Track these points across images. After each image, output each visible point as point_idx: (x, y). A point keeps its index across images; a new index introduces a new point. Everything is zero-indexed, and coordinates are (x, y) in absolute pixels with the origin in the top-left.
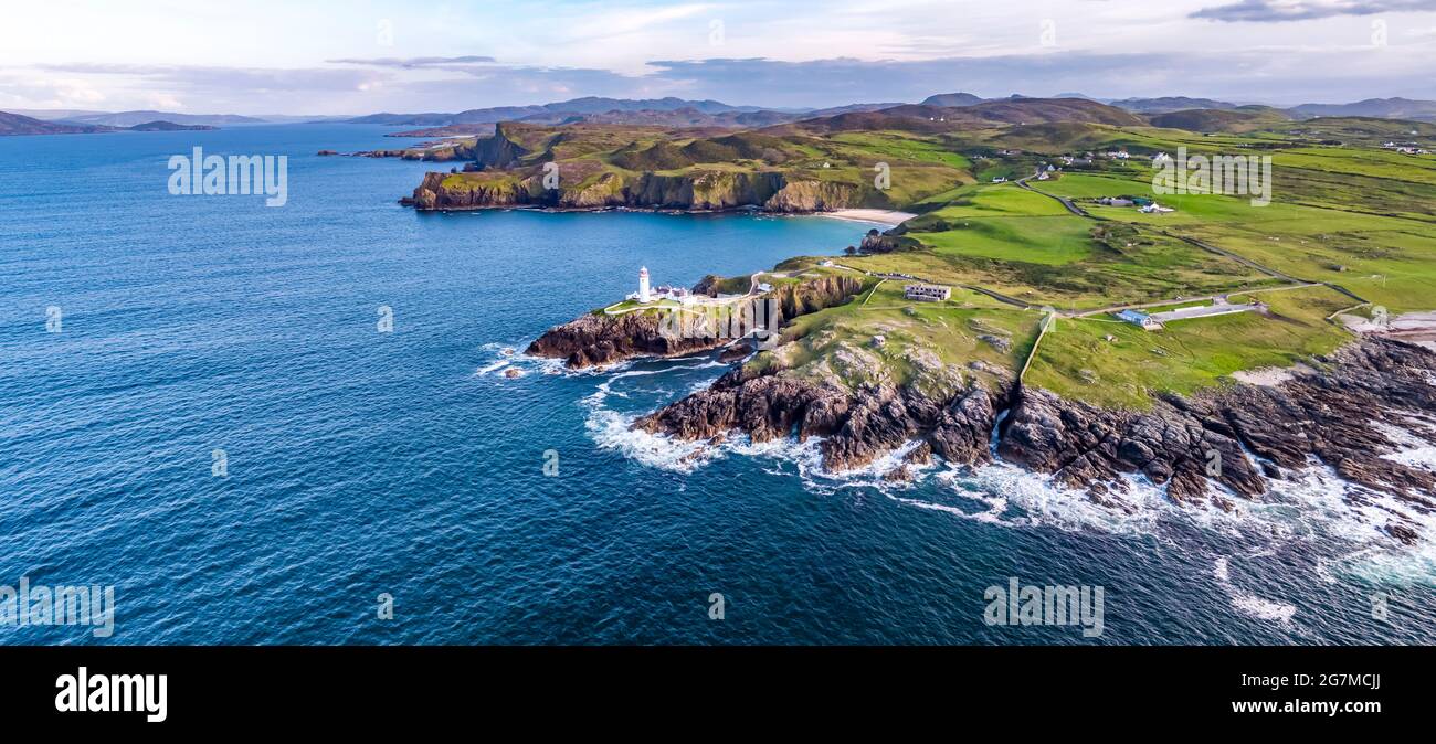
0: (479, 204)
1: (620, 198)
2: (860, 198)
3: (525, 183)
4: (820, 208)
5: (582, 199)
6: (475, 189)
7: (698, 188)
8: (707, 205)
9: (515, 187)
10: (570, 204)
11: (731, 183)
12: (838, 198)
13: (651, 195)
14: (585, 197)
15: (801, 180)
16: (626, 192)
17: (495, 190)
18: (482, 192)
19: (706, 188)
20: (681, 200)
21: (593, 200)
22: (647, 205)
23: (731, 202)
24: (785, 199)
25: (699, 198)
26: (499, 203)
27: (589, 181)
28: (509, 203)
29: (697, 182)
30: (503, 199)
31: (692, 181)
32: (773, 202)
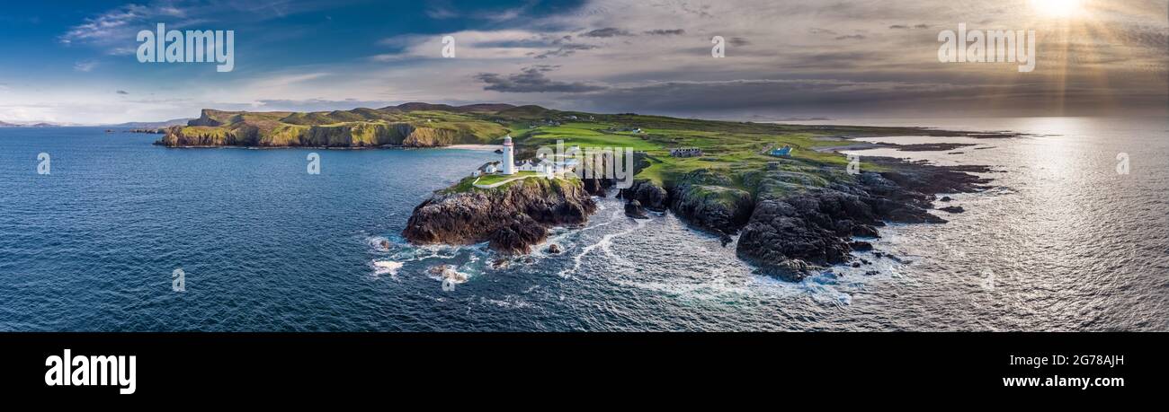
0: (205, 144)
1: (298, 141)
2: (459, 138)
3: (234, 132)
4: (436, 144)
5: (274, 141)
6: (202, 135)
7: (354, 133)
8: (361, 144)
9: (227, 134)
10: (266, 144)
11: (373, 131)
12: (447, 138)
13: (319, 138)
14: (276, 140)
15: (423, 127)
16: (301, 138)
17: (215, 136)
18: (207, 137)
19: (359, 133)
20: (343, 141)
21: (281, 142)
22: (317, 145)
23: (375, 143)
24: (416, 139)
25: (356, 139)
26: (217, 144)
27: (276, 130)
28: (223, 144)
29: (353, 129)
30: (220, 142)
31: (350, 129)
32: (408, 140)
